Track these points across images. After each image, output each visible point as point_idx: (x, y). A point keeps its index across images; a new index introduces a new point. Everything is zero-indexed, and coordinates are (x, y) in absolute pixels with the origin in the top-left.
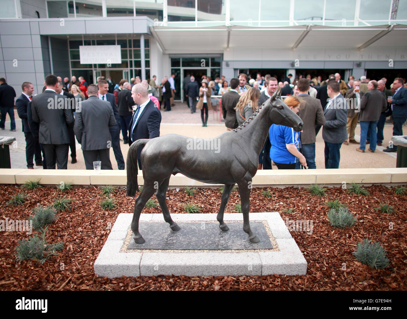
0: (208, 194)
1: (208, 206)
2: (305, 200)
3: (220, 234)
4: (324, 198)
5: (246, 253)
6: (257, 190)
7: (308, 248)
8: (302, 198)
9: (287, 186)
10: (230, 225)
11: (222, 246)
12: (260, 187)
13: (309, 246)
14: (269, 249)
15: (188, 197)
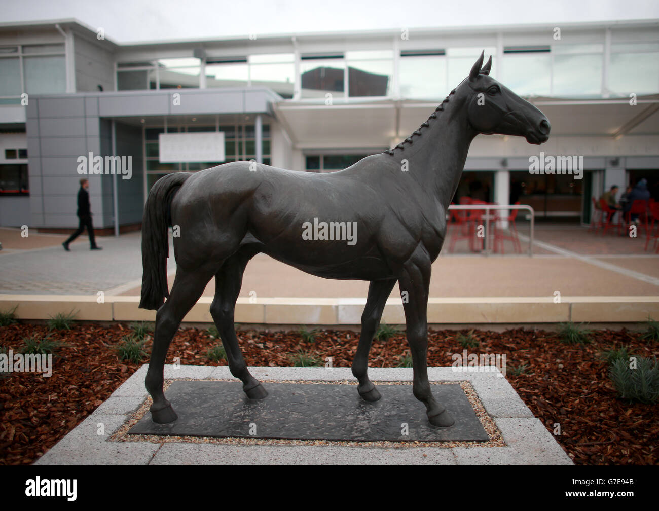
0: (345, 340)
1: (344, 360)
2: (550, 353)
3: (359, 407)
4: (592, 348)
5: (419, 449)
6: (447, 334)
7: (574, 446)
8: (543, 350)
9: (510, 328)
10: (384, 389)
11: (361, 431)
12: (454, 328)
13: (576, 441)
14: (479, 441)
15: (304, 344)
